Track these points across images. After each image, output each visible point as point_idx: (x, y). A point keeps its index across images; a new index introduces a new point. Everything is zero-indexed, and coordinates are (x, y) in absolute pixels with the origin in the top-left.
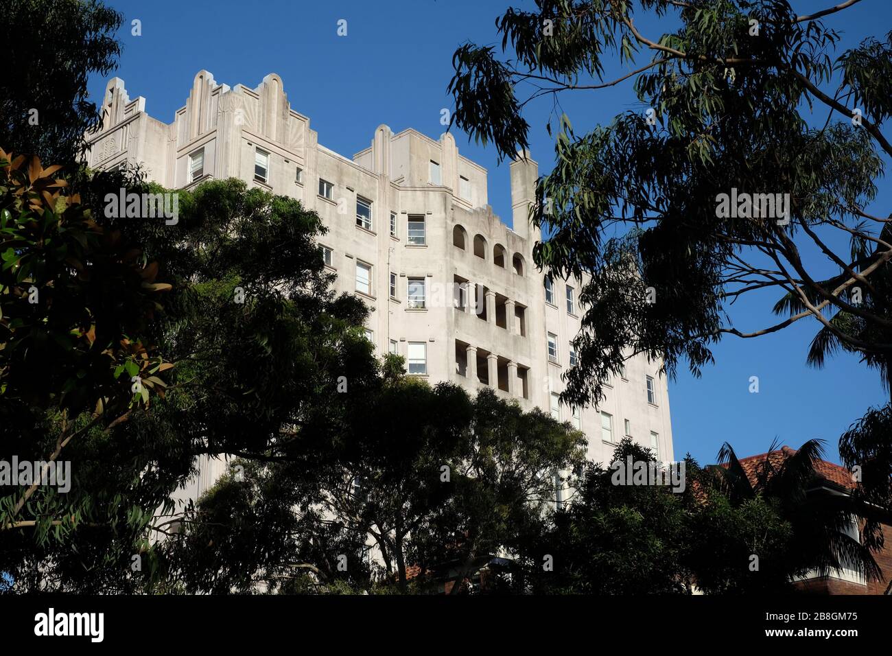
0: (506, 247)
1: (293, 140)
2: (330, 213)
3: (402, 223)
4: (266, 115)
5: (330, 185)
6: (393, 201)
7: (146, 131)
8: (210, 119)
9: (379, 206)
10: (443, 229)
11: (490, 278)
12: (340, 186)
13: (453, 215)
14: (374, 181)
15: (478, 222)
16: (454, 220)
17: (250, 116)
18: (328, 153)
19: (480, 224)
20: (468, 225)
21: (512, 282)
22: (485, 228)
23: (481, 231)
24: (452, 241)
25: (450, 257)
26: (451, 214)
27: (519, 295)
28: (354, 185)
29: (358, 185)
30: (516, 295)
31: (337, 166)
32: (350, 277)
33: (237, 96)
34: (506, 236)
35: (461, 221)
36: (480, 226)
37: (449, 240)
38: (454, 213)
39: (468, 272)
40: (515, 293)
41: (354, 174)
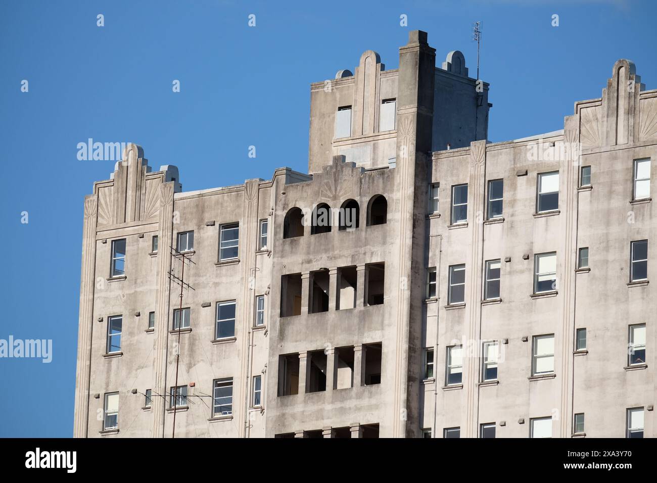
0: (357, 198)
1: (149, 207)
2: (188, 267)
9: (244, 224)
11: (330, 254)
12: (199, 228)
13: (285, 200)
14: (240, 196)
15: (319, 189)
16: (286, 206)
17: (106, 210)
18: (186, 197)
19: (322, 189)
20: (304, 201)
21: (364, 241)
22: (328, 191)
23: (323, 198)
24: (282, 235)
25: (278, 257)
26: (283, 199)
27: (372, 253)
28: (216, 216)
29: (220, 213)
30: (368, 255)
31: (197, 206)
32: (208, 329)
33: (91, 199)
34: (359, 183)
35: (296, 201)
36: (322, 191)
37: (278, 236)
38: (286, 197)
39: (301, 262)
40: (367, 254)
41: (217, 203)
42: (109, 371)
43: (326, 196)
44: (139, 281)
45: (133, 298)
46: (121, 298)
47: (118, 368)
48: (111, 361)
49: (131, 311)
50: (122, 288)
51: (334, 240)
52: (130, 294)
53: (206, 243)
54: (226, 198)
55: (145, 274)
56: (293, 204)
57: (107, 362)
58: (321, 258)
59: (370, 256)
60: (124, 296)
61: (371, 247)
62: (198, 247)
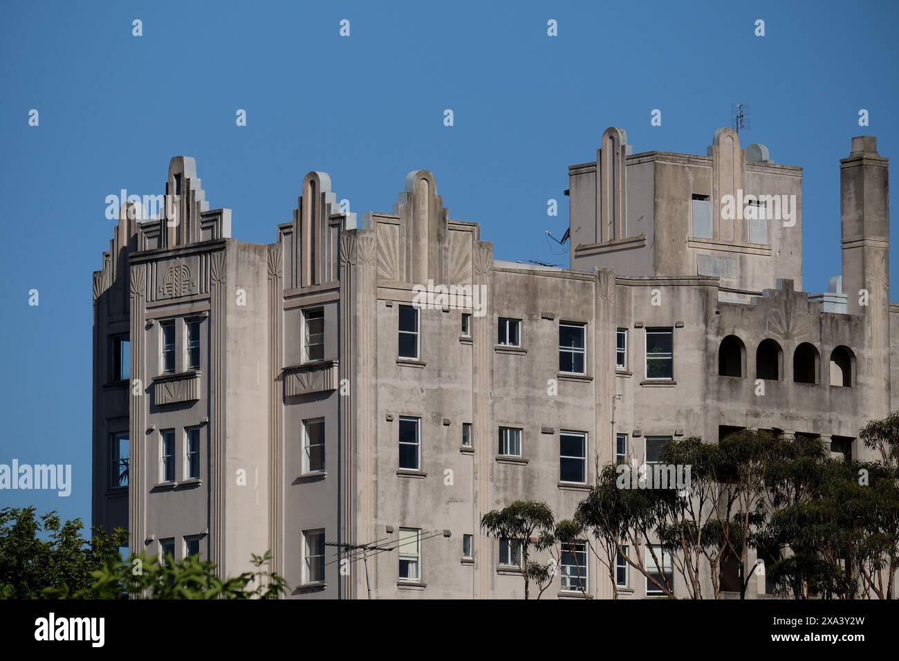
0: (817, 344)
1: (454, 270)
2: (517, 369)
3: (637, 342)
4: (411, 246)
5: (514, 323)
6: (623, 311)
7: (237, 268)
8: (329, 265)
9: (597, 328)
10: (701, 352)
11: (785, 412)
12: (531, 318)
13: (719, 322)
14: (588, 287)
15: (765, 318)
16: (721, 331)
17: (388, 258)
18: (510, 269)
19: (768, 319)
20: (746, 331)
21: (828, 403)
22: (778, 324)
23: (771, 333)
24: (717, 370)
25: (713, 399)
26: (717, 321)
27: (840, 423)
28: (555, 307)
29: (561, 304)
30: (834, 425)
31: (526, 286)
32: (550, 465)
33: (367, 235)
34: (819, 324)
35: (735, 327)
36: (769, 322)
37: (711, 370)
38: (720, 318)
39: (745, 413)
40: (833, 422)
41: (555, 288)
42: (405, 495)
43: (774, 330)
44: (444, 374)
45: (438, 397)
46: (418, 393)
47: (419, 495)
48: (408, 482)
49: (434, 415)
50: (419, 379)
51: (788, 392)
52: (431, 390)
53: (542, 342)
54: (567, 284)
55: (452, 365)
56: (731, 330)
57: (401, 482)
58: (773, 413)
59: (837, 426)
60: (422, 391)
61: (838, 415)
62: (530, 345)
